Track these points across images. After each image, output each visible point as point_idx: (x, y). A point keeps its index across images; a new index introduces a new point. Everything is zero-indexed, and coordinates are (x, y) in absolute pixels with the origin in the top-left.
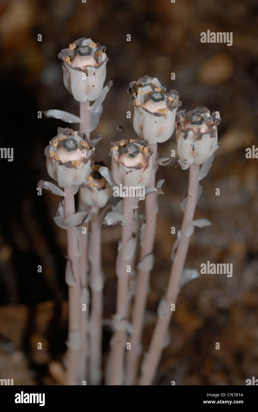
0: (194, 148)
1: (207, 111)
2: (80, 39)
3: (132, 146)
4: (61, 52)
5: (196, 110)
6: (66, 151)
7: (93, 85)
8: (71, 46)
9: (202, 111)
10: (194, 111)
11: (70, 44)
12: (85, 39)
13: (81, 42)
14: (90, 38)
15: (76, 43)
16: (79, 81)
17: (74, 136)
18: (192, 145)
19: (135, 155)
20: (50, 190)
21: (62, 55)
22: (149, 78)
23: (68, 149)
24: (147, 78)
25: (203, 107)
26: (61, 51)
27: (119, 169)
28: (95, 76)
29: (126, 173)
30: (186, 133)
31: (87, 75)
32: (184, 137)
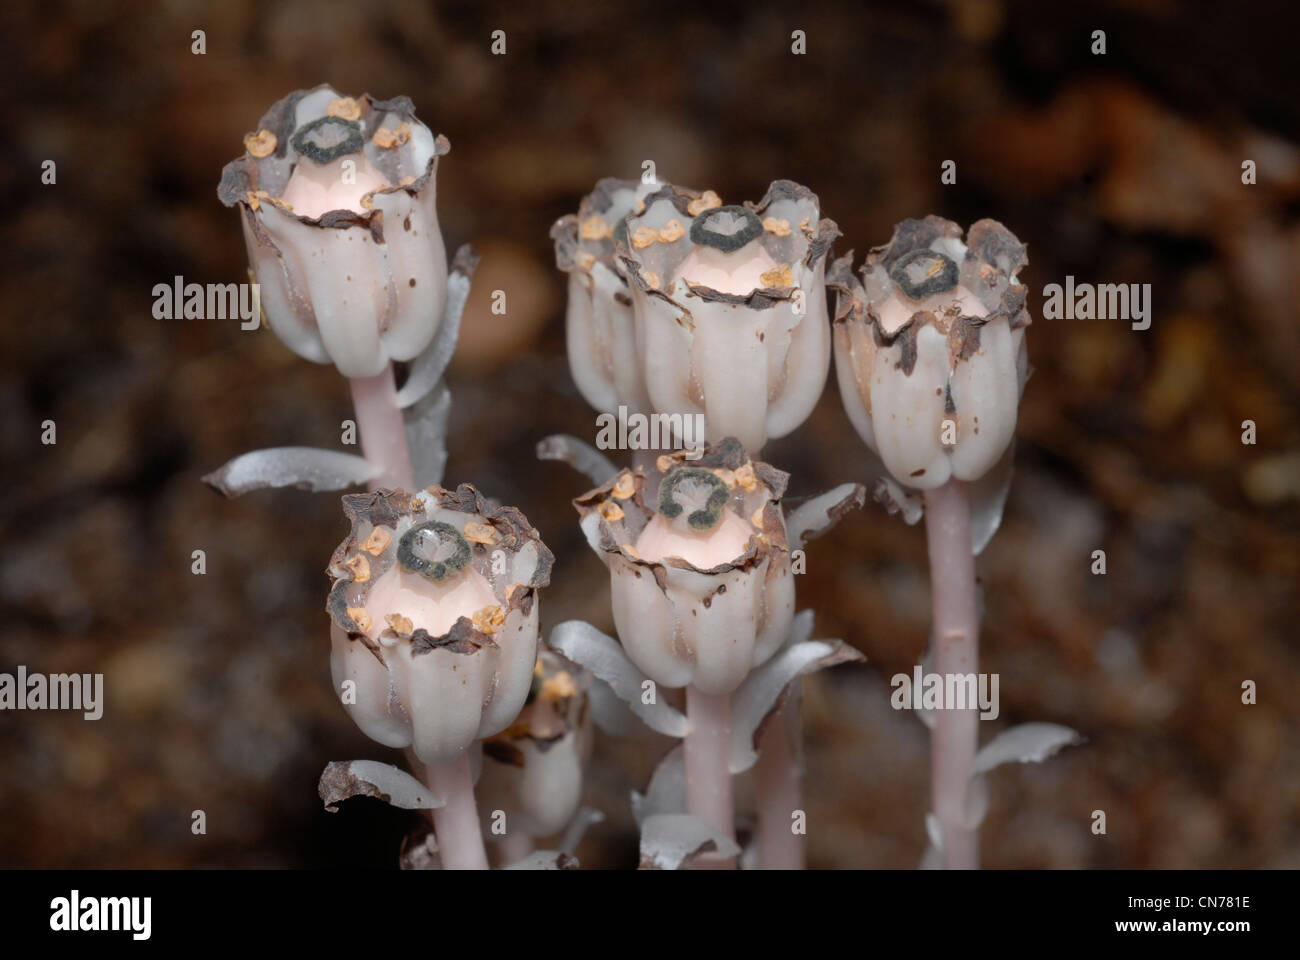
0: (952, 403)
1: (947, 228)
2: (281, 104)
3: (685, 481)
4: (223, 180)
5: (895, 239)
6: (428, 584)
7: (413, 276)
8: (250, 143)
9: (925, 237)
10: (889, 246)
11: (246, 137)
12: (301, 98)
13: (289, 114)
14: (326, 85)
15: (268, 123)
16: (349, 278)
17: (424, 510)
18: (939, 392)
19: (716, 512)
20: (383, 795)
21: (233, 191)
22: (623, 186)
23: (432, 568)
24: (613, 189)
25: (921, 216)
26: (224, 172)
27: (665, 593)
28: (410, 232)
29: (702, 605)
30: (907, 345)
31: (378, 237)
32: (898, 366)
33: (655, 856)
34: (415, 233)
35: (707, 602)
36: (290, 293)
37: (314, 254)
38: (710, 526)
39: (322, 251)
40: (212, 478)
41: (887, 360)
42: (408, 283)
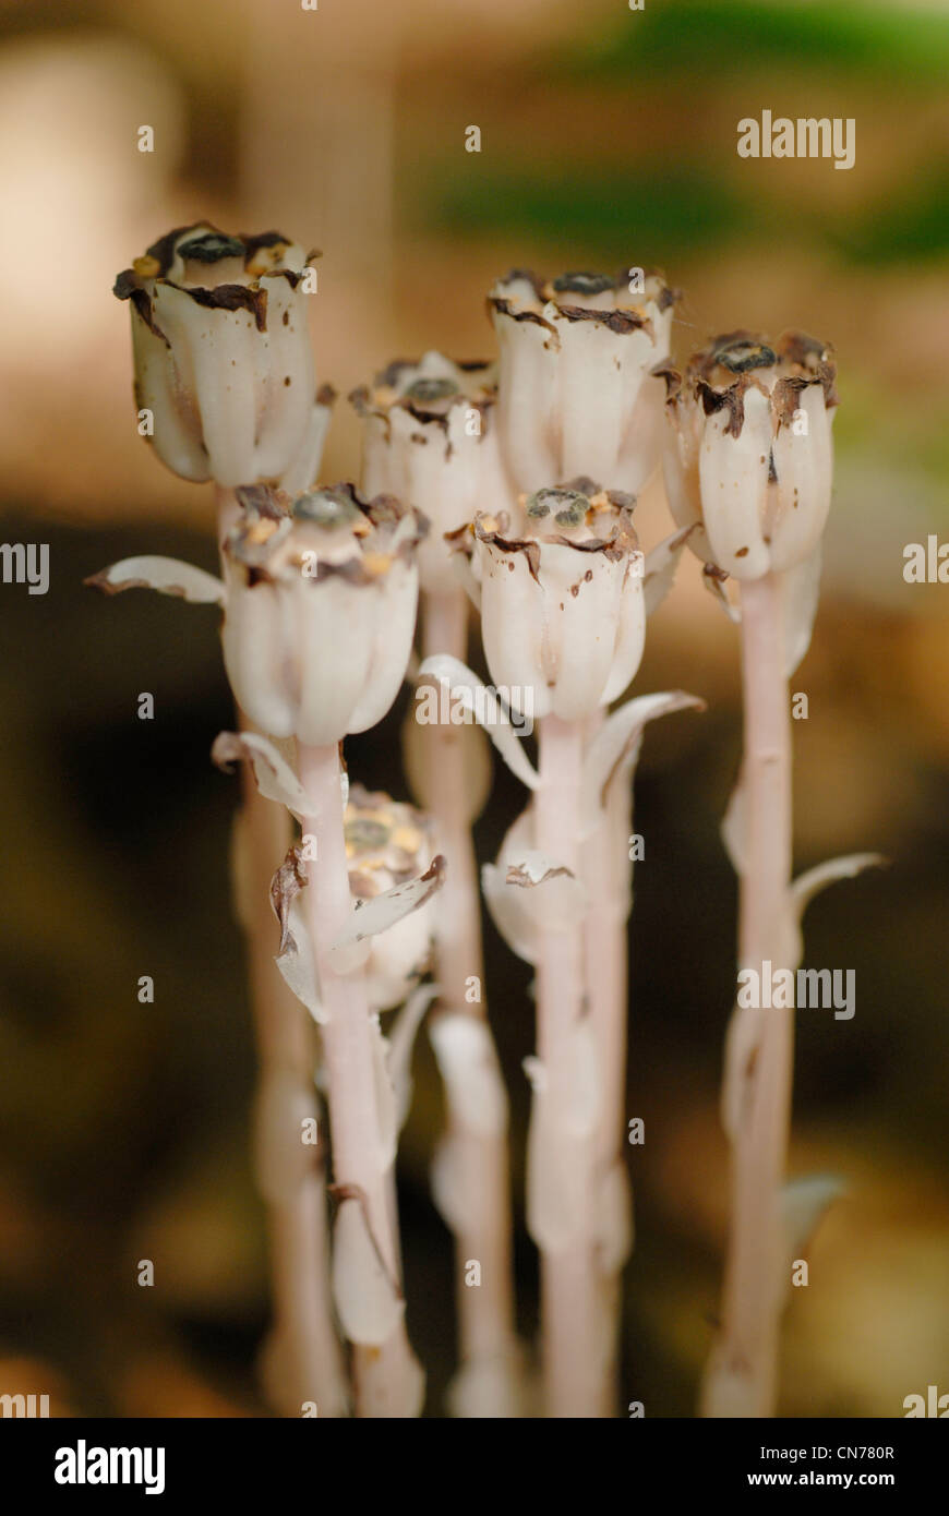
0: (775, 473)
3: (548, 499)
7: (289, 374)
16: (234, 363)
18: (763, 460)
19: (580, 513)
27: (536, 578)
28: (288, 327)
29: (570, 593)
30: (735, 408)
31: (261, 324)
32: (727, 430)
33: (522, 867)
34: (292, 329)
35: (575, 590)
36: (174, 390)
37: (204, 336)
38: (576, 525)
39: (211, 333)
40: (95, 579)
41: (716, 426)
42: (283, 383)
